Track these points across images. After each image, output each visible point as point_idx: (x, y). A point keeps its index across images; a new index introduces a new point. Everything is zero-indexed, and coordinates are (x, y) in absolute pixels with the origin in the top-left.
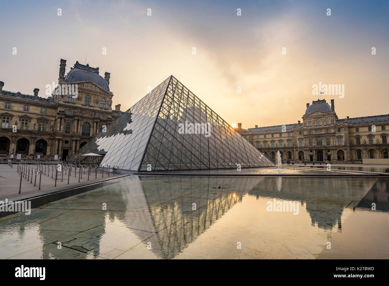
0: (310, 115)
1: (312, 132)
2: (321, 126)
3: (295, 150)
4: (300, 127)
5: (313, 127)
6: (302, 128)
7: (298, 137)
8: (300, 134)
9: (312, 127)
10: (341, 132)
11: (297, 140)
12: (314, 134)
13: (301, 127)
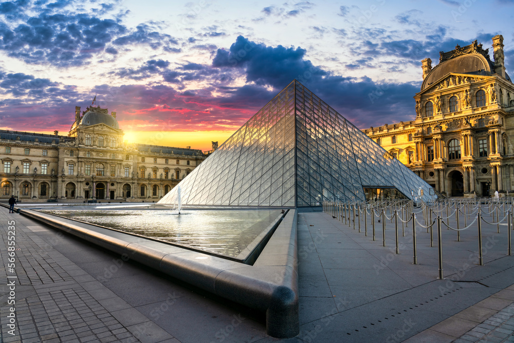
0: (91, 128)
1: (92, 154)
2: (106, 147)
3: (60, 180)
4: (72, 143)
5: (94, 147)
6: (76, 146)
7: (66, 160)
8: (72, 155)
9: (92, 146)
10: (130, 160)
11: (65, 164)
12: (94, 157)
13: (74, 143)
